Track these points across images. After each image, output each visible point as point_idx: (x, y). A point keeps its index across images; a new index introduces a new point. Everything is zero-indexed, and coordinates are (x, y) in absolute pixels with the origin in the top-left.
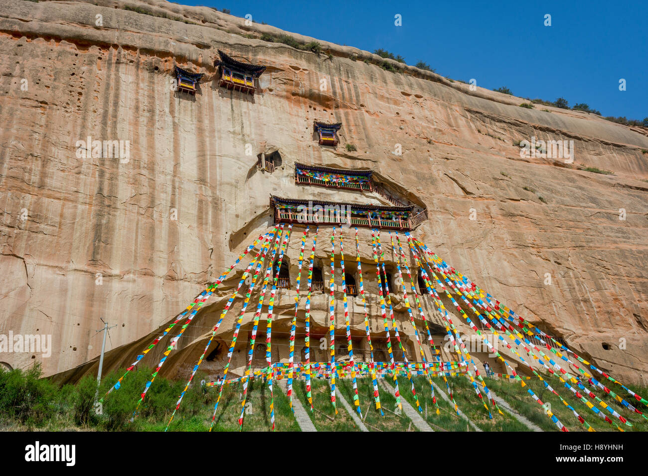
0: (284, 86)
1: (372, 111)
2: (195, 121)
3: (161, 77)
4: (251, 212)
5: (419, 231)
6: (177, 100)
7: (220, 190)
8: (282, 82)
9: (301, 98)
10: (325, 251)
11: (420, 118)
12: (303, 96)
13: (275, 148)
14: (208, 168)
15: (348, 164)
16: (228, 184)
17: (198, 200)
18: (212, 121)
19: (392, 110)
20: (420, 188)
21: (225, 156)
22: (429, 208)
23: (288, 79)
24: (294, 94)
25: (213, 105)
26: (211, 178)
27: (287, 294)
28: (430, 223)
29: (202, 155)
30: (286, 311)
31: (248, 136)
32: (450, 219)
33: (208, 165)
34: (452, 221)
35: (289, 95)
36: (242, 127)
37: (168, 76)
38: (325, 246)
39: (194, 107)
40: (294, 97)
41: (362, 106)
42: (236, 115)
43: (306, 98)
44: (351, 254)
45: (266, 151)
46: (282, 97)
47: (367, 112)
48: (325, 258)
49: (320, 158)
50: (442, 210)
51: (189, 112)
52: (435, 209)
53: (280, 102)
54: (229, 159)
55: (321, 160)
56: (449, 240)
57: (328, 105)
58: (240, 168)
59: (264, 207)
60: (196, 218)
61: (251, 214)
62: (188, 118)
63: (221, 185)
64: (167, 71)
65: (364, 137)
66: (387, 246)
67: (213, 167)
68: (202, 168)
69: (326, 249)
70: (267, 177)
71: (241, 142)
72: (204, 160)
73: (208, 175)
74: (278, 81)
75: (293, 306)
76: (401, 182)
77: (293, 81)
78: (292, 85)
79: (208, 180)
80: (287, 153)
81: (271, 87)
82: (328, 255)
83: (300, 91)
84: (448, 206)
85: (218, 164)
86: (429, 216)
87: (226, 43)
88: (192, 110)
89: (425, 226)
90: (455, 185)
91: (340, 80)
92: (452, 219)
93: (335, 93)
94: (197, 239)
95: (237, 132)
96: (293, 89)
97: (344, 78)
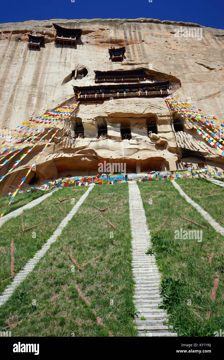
0: (95, 40)
1: (149, 43)
2: (37, 60)
3: (22, 42)
4: (63, 98)
5: (174, 94)
6: (29, 51)
7: (45, 89)
8: (94, 37)
9: (106, 44)
10: (106, 113)
11: (181, 42)
12: (107, 42)
13: (84, 66)
14: (39, 80)
15: (129, 68)
16: (50, 86)
17: (28, 94)
18: (47, 58)
19: (163, 41)
20: (176, 71)
21: (51, 73)
22: (182, 81)
23: (98, 35)
24: (101, 43)
25: (50, 52)
26: (40, 84)
27: (81, 141)
28: (183, 89)
29: (37, 74)
30: (80, 151)
31: (69, 63)
32: (197, 85)
33: (40, 78)
34: (199, 85)
35: (98, 43)
36: (66, 59)
37: (26, 41)
38: (106, 110)
39: (38, 54)
40: (101, 44)
41: (143, 41)
42: (63, 55)
43: (109, 43)
44: (123, 112)
45: (78, 69)
46: (93, 45)
47: (146, 43)
48: (106, 117)
49: (111, 67)
50: (192, 81)
51: (35, 56)
52: (187, 81)
53: (92, 47)
54: (54, 74)
55: (112, 68)
56: (196, 96)
57: (122, 44)
58: (59, 78)
59: (72, 95)
60: (26, 104)
61: (63, 100)
62: (34, 59)
63: (46, 86)
64: (26, 39)
65: (142, 54)
66: (149, 105)
67: (43, 78)
68: (35, 79)
69: (106, 112)
70: (77, 82)
71: (64, 66)
72: (38, 76)
73: (39, 82)
74: (92, 37)
75: (84, 147)
76: (163, 71)
77: (100, 36)
78: (99, 38)
79: (38, 85)
80: (91, 68)
81: (88, 41)
82: (108, 115)
83: (105, 40)
84: (196, 78)
85: (46, 77)
86: (182, 86)
87: (62, 23)
88: (36, 55)
89: (179, 91)
90: (202, 67)
91: (130, 31)
92: (199, 84)
93: (126, 37)
94: (24, 114)
95: (61, 62)
96: (101, 40)
97: (132, 30)
